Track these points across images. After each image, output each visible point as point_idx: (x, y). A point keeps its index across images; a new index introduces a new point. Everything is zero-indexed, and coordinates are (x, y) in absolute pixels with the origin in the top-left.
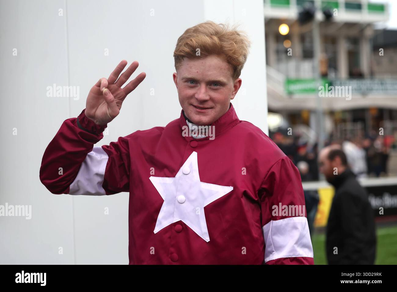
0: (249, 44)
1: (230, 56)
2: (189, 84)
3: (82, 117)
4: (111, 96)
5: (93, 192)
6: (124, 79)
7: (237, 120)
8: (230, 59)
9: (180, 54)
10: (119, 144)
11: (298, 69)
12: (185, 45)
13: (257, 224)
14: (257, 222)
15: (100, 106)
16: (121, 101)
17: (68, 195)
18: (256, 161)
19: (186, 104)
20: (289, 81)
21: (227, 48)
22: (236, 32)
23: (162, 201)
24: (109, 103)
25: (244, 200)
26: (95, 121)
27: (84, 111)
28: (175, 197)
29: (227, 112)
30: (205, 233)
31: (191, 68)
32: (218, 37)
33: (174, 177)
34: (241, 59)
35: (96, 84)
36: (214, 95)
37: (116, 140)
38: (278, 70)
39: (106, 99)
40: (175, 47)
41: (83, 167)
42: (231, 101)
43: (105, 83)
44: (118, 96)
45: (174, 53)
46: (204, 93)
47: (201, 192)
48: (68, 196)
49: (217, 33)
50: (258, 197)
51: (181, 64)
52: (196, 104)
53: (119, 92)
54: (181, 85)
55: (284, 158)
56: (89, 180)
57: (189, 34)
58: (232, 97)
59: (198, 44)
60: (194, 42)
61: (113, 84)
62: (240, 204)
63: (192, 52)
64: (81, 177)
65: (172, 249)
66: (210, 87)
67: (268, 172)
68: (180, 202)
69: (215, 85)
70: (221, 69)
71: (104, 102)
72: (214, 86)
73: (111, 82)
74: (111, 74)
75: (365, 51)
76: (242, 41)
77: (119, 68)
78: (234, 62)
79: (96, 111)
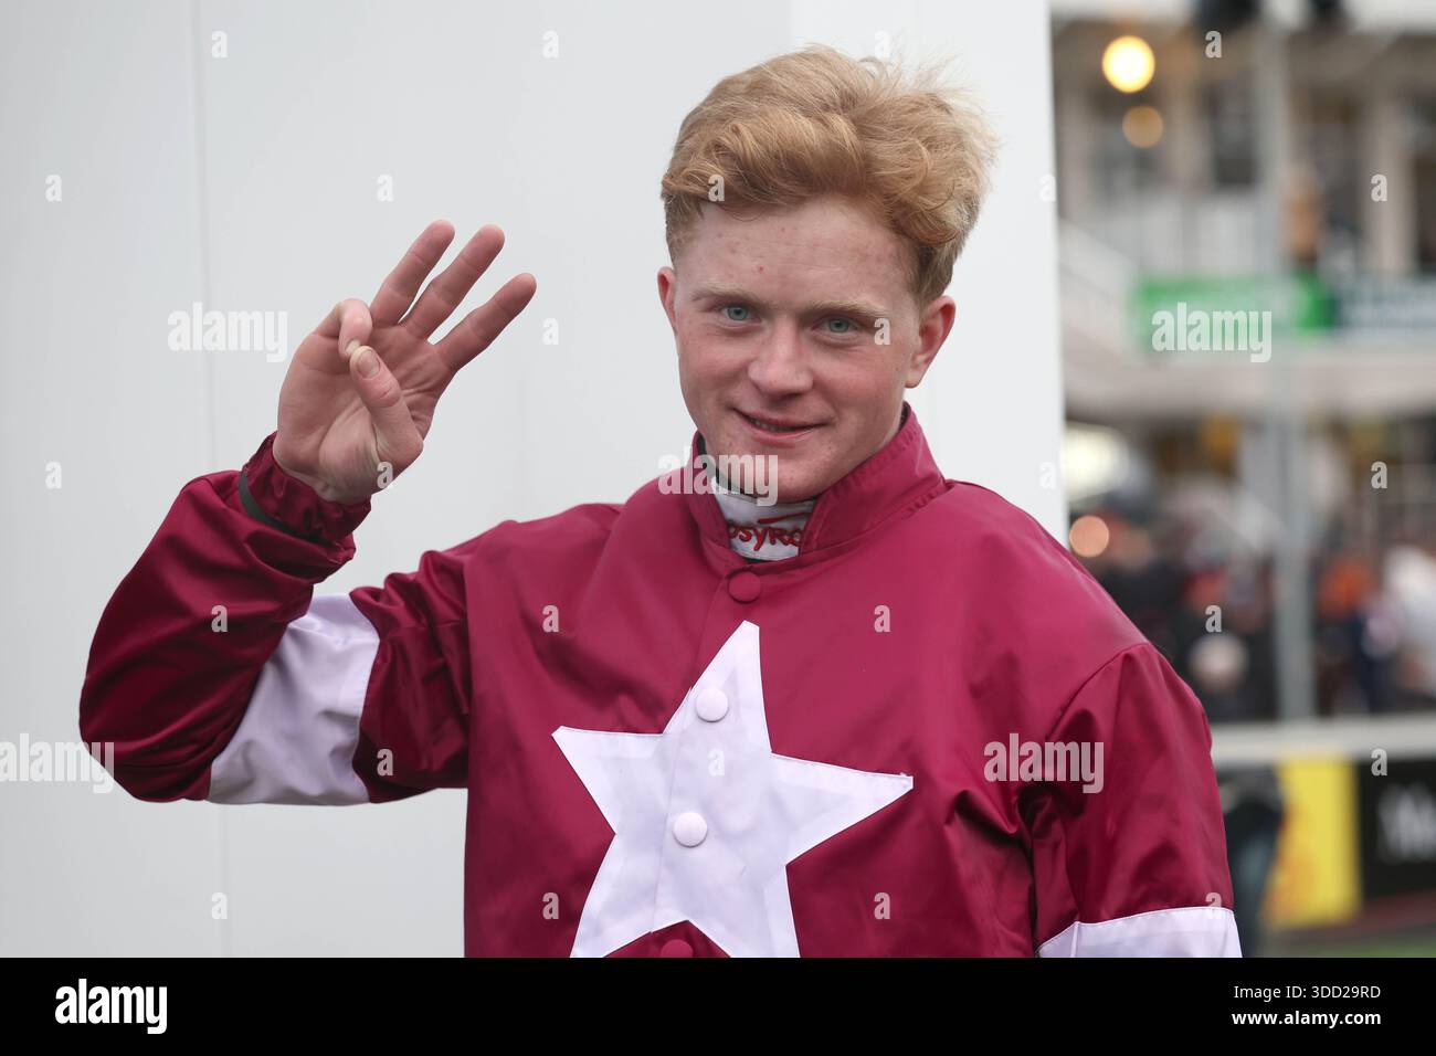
0: (991, 149)
1: (902, 204)
2: (725, 320)
3: (259, 471)
4: (384, 380)
5: (314, 789)
6: (442, 304)
7: (933, 477)
8: (905, 214)
9: (686, 188)
10: (423, 581)
12: (707, 152)
13: (1017, 937)
14: (1015, 929)
15: (336, 423)
16: (430, 399)
17: (204, 804)
18: (1010, 662)
19: (710, 402)
21: (893, 165)
22: (933, 97)
23: (607, 835)
24: (377, 410)
25: (957, 835)
26: (318, 487)
27: (268, 443)
28: (664, 820)
29: (888, 447)
31: (734, 252)
32: (853, 121)
33: (660, 730)
34: (953, 214)
35: (321, 326)
36: (833, 368)
37: (410, 566)
39: (363, 393)
40: (670, 155)
41: (269, 680)
42: (909, 396)
43: (359, 320)
44: (419, 378)
45: (664, 184)
46: (789, 361)
47: (775, 801)
48: (204, 807)
49: (848, 102)
50: (1019, 818)
51: (690, 234)
52: (751, 405)
53: (418, 359)
54: (690, 322)
55: (1134, 651)
56: (296, 739)
57: (728, 103)
58: (911, 376)
59: (766, 147)
60: (749, 139)
61: (395, 323)
62: (942, 850)
63: (740, 183)
64: (260, 727)
66: (813, 333)
67: (1064, 709)
68: (683, 842)
69: (838, 325)
70: (865, 257)
71: (357, 401)
72: (832, 330)
73: (386, 316)
74: (386, 281)
76: (958, 138)
77: (418, 255)
78: (920, 227)
79: (321, 442)
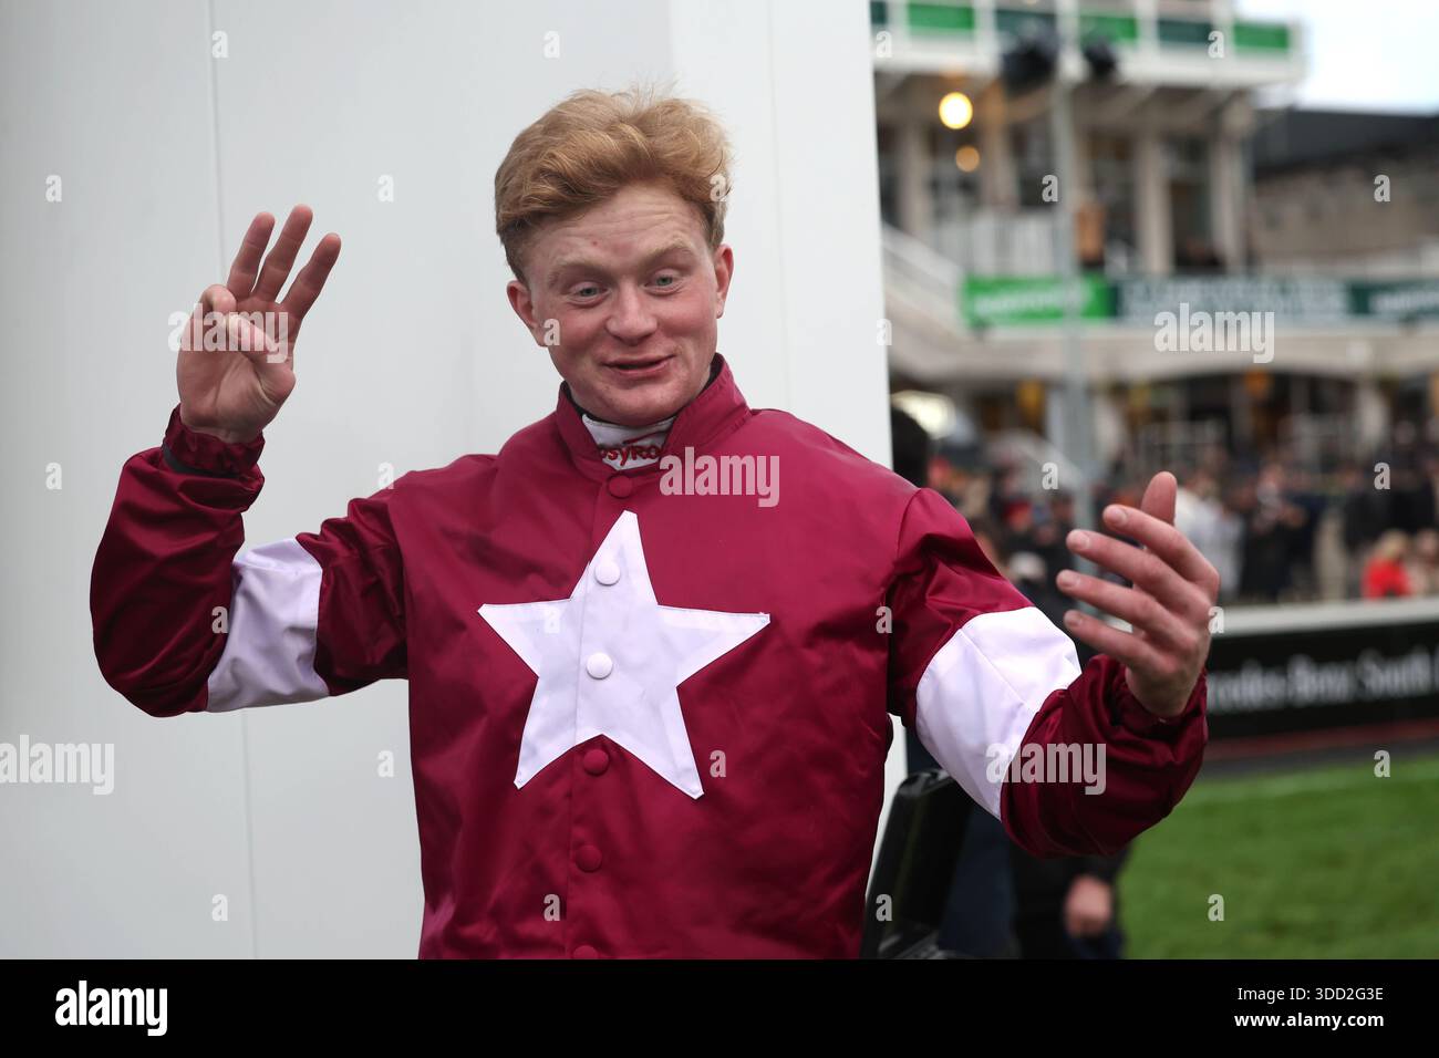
1: (685, 178)
6: (279, 272)
7: (744, 406)
8: (688, 185)
10: (353, 521)
11: (1003, 246)
20: (975, 286)
23: (532, 680)
26: (221, 435)
27: (175, 414)
28: (578, 661)
30: (688, 770)
32: (635, 126)
33: (567, 596)
38: (939, 249)
59: (580, 161)
60: (564, 159)
65: (580, 832)
68: (594, 675)
75: (1229, 181)
78: (700, 192)
79: (216, 397)
